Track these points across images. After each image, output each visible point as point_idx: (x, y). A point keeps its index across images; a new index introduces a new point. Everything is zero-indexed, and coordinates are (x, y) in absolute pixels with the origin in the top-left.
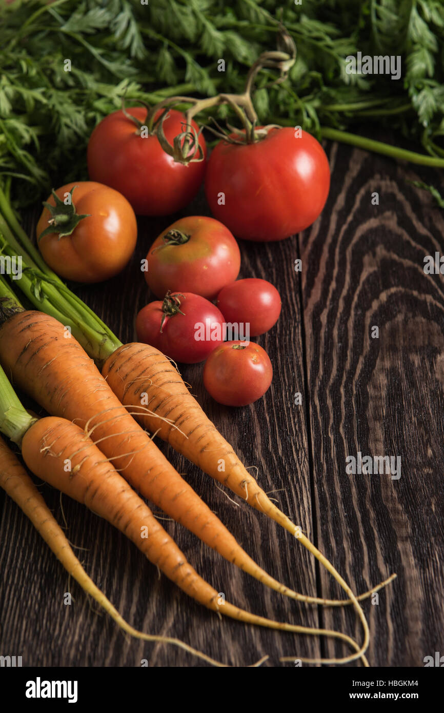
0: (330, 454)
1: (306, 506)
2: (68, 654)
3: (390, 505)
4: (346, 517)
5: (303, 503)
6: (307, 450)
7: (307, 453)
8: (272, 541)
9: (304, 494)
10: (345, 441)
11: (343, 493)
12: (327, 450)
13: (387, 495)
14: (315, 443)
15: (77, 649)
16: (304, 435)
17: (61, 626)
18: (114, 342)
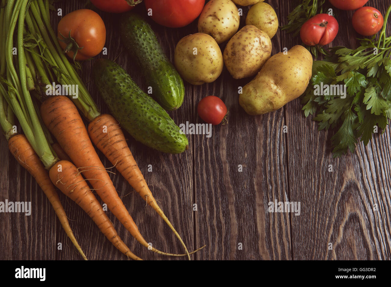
0: (202, 157)
3: (227, 185)
4: (207, 192)
5: (189, 185)
6: (192, 155)
7: (192, 157)
8: (176, 206)
9: (190, 180)
10: (209, 150)
11: (207, 178)
12: (201, 156)
13: (226, 180)
14: (196, 151)
16: (191, 146)
17: (88, 252)
18: (94, 112)
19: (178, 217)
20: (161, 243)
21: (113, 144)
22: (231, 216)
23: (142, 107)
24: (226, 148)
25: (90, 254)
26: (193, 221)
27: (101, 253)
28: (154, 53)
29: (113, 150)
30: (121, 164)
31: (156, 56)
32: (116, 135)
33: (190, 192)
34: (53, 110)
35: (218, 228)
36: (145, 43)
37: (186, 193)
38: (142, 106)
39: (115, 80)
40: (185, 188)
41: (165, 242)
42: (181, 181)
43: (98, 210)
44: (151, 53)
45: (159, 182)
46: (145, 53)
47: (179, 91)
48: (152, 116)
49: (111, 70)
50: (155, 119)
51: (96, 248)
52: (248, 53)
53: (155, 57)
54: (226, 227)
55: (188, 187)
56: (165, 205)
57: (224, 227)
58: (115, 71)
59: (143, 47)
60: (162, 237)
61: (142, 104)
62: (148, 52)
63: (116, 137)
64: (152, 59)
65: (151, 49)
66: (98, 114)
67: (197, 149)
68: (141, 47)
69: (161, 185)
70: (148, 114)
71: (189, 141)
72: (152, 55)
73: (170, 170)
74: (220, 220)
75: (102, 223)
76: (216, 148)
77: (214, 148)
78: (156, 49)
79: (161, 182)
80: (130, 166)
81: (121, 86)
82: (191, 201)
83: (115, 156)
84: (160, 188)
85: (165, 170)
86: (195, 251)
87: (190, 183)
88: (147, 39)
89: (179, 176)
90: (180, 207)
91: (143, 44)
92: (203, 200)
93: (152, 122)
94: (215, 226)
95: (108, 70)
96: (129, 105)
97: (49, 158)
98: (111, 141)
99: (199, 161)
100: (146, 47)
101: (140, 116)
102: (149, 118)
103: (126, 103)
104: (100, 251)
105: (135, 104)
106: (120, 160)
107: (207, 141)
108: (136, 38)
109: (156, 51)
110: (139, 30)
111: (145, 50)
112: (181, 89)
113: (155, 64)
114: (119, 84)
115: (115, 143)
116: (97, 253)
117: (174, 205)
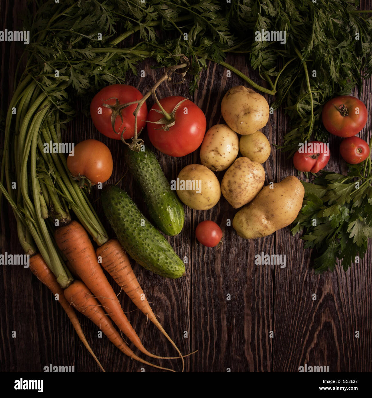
1: (188, 297)
2: (105, 362)
5: (187, 296)
6: (190, 269)
7: (190, 271)
9: (188, 292)
11: (203, 291)
12: (198, 270)
15: (108, 359)
18: (102, 239)
19: (177, 324)
20: (163, 345)
21: (119, 271)
22: (222, 324)
23: (143, 244)
24: (220, 264)
25: (103, 352)
26: (190, 327)
27: (112, 352)
28: (156, 186)
29: (118, 276)
30: (125, 288)
31: (158, 188)
32: (121, 263)
33: (187, 302)
34: (65, 241)
35: (210, 334)
36: (147, 175)
37: (184, 304)
38: (143, 242)
39: (119, 214)
40: (183, 299)
41: (166, 344)
42: (180, 291)
43: (106, 325)
44: (153, 184)
45: (161, 293)
46: (148, 184)
47: (179, 222)
48: (152, 253)
49: (116, 204)
50: (155, 255)
51: (108, 347)
52: (244, 189)
53: (156, 189)
54: (217, 333)
55: (186, 298)
56: (166, 313)
57: (216, 333)
58: (120, 204)
59: (146, 178)
60: (163, 340)
61: (143, 240)
62: (150, 184)
63: (122, 264)
64: (154, 191)
65: (153, 180)
66: (105, 240)
67: (194, 263)
68: (144, 178)
69: (162, 296)
70: (148, 251)
71: (186, 270)
72: (154, 187)
73: (171, 283)
74: (213, 326)
75: (110, 336)
76: (211, 262)
77: (210, 263)
78: (158, 181)
79: (162, 293)
80: (133, 290)
81: (124, 221)
82: (189, 310)
83: (120, 281)
84: (162, 298)
85: (166, 282)
86: (191, 354)
87: (188, 294)
88: (149, 171)
89: (179, 289)
90: (179, 315)
91: (146, 176)
92: (198, 309)
93: (152, 259)
94: (208, 332)
95: (113, 204)
96: (131, 240)
97: (63, 280)
98: (117, 269)
99: (196, 274)
100: (149, 178)
101: (141, 251)
102: (150, 255)
103: (129, 238)
104: (111, 350)
105: (137, 241)
106: (124, 285)
107: (204, 257)
108: (139, 170)
109: (157, 183)
110: (142, 162)
111: (148, 182)
112: (181, 218)
113: (157, 197)
114: (123, 219)
115: (120, 270)
116: (109, 351)
117: (174, 313)
